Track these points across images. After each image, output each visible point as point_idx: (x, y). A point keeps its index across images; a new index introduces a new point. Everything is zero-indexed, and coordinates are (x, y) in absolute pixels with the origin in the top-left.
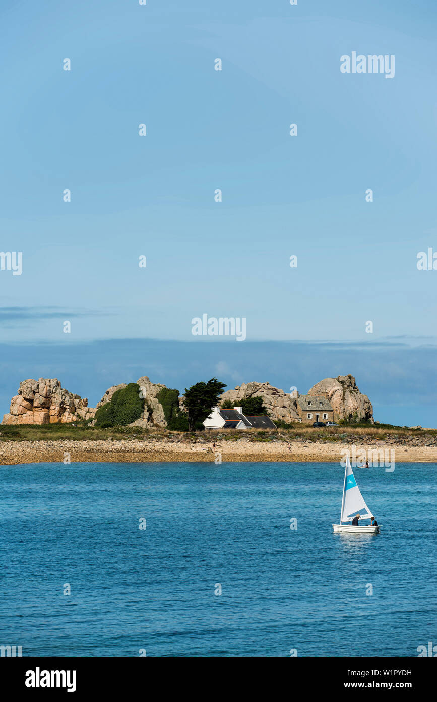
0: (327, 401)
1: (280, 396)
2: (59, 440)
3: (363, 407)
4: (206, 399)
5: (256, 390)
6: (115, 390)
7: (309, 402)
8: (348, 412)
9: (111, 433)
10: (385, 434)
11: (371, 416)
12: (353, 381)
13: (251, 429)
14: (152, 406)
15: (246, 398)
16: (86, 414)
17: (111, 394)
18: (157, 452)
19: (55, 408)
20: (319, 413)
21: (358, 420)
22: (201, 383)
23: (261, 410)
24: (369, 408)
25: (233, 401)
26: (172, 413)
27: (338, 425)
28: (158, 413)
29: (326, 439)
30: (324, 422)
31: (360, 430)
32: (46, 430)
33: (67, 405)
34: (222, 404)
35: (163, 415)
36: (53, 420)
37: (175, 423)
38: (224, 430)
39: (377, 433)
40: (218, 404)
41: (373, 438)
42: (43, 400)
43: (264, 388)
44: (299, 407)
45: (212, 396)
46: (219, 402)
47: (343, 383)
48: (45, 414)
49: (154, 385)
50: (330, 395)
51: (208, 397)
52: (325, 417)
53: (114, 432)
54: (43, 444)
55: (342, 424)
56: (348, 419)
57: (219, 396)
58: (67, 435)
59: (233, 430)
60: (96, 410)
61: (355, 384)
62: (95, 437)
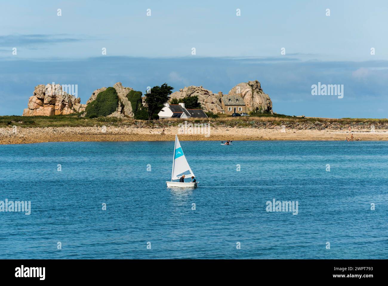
0: (241, 99)
1: (209, 95)
2: (61, 126)
3: (265, 102)
4: (161, 98)
5: (193, 91)
6: (99, 92)
7: (230, 100)
8: (255, 106)
9: (96, 121)
10: (281, 121)
11: (271, 108)
12: (259, 85)
13: (190, 118)
14: (124, 103)
15: (187, 97)
16: (79, 109)
17: (96, 94)
18: (128, 134)
19: (58, 105)
20: (236, 107)
21: (262, 111)
22: (157, 87)
23: (197, 105)
24: (270, 103)
25: (178, 99)
26: (137, 107)
27: (249, 115)
28: (128, 107)
29: (241, 125)
30: (239, 113)
31: (263, 118)
32: (53, 120)
33: (66, 102)
34: (171, 101)
35: (131, 109)
36: (57, 113)
37: (139, 114)
38: (173, 119)
39: (275, 120)
40: (168, 101)
41: (272, 124)
42: (50, 99)
43: (199, 90)
44: (223, 103)
45: (164, 96)
46: (169, 100)
47: (252, 86)
48: (52, 108)
49: (125, 89)
50: (243, 94)
51: (161, 97)
52: (240, 110)
53: (98, 121)
54: (50, 129)
55: (252, 114)
56: (255, 111)
57: (169, 96)
58: (66, 123)
59: (179, 119)
60: (86, 106)
61: (260, 86)
62: (85, 125)
